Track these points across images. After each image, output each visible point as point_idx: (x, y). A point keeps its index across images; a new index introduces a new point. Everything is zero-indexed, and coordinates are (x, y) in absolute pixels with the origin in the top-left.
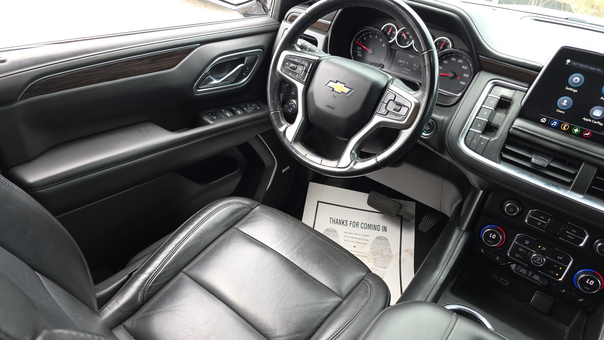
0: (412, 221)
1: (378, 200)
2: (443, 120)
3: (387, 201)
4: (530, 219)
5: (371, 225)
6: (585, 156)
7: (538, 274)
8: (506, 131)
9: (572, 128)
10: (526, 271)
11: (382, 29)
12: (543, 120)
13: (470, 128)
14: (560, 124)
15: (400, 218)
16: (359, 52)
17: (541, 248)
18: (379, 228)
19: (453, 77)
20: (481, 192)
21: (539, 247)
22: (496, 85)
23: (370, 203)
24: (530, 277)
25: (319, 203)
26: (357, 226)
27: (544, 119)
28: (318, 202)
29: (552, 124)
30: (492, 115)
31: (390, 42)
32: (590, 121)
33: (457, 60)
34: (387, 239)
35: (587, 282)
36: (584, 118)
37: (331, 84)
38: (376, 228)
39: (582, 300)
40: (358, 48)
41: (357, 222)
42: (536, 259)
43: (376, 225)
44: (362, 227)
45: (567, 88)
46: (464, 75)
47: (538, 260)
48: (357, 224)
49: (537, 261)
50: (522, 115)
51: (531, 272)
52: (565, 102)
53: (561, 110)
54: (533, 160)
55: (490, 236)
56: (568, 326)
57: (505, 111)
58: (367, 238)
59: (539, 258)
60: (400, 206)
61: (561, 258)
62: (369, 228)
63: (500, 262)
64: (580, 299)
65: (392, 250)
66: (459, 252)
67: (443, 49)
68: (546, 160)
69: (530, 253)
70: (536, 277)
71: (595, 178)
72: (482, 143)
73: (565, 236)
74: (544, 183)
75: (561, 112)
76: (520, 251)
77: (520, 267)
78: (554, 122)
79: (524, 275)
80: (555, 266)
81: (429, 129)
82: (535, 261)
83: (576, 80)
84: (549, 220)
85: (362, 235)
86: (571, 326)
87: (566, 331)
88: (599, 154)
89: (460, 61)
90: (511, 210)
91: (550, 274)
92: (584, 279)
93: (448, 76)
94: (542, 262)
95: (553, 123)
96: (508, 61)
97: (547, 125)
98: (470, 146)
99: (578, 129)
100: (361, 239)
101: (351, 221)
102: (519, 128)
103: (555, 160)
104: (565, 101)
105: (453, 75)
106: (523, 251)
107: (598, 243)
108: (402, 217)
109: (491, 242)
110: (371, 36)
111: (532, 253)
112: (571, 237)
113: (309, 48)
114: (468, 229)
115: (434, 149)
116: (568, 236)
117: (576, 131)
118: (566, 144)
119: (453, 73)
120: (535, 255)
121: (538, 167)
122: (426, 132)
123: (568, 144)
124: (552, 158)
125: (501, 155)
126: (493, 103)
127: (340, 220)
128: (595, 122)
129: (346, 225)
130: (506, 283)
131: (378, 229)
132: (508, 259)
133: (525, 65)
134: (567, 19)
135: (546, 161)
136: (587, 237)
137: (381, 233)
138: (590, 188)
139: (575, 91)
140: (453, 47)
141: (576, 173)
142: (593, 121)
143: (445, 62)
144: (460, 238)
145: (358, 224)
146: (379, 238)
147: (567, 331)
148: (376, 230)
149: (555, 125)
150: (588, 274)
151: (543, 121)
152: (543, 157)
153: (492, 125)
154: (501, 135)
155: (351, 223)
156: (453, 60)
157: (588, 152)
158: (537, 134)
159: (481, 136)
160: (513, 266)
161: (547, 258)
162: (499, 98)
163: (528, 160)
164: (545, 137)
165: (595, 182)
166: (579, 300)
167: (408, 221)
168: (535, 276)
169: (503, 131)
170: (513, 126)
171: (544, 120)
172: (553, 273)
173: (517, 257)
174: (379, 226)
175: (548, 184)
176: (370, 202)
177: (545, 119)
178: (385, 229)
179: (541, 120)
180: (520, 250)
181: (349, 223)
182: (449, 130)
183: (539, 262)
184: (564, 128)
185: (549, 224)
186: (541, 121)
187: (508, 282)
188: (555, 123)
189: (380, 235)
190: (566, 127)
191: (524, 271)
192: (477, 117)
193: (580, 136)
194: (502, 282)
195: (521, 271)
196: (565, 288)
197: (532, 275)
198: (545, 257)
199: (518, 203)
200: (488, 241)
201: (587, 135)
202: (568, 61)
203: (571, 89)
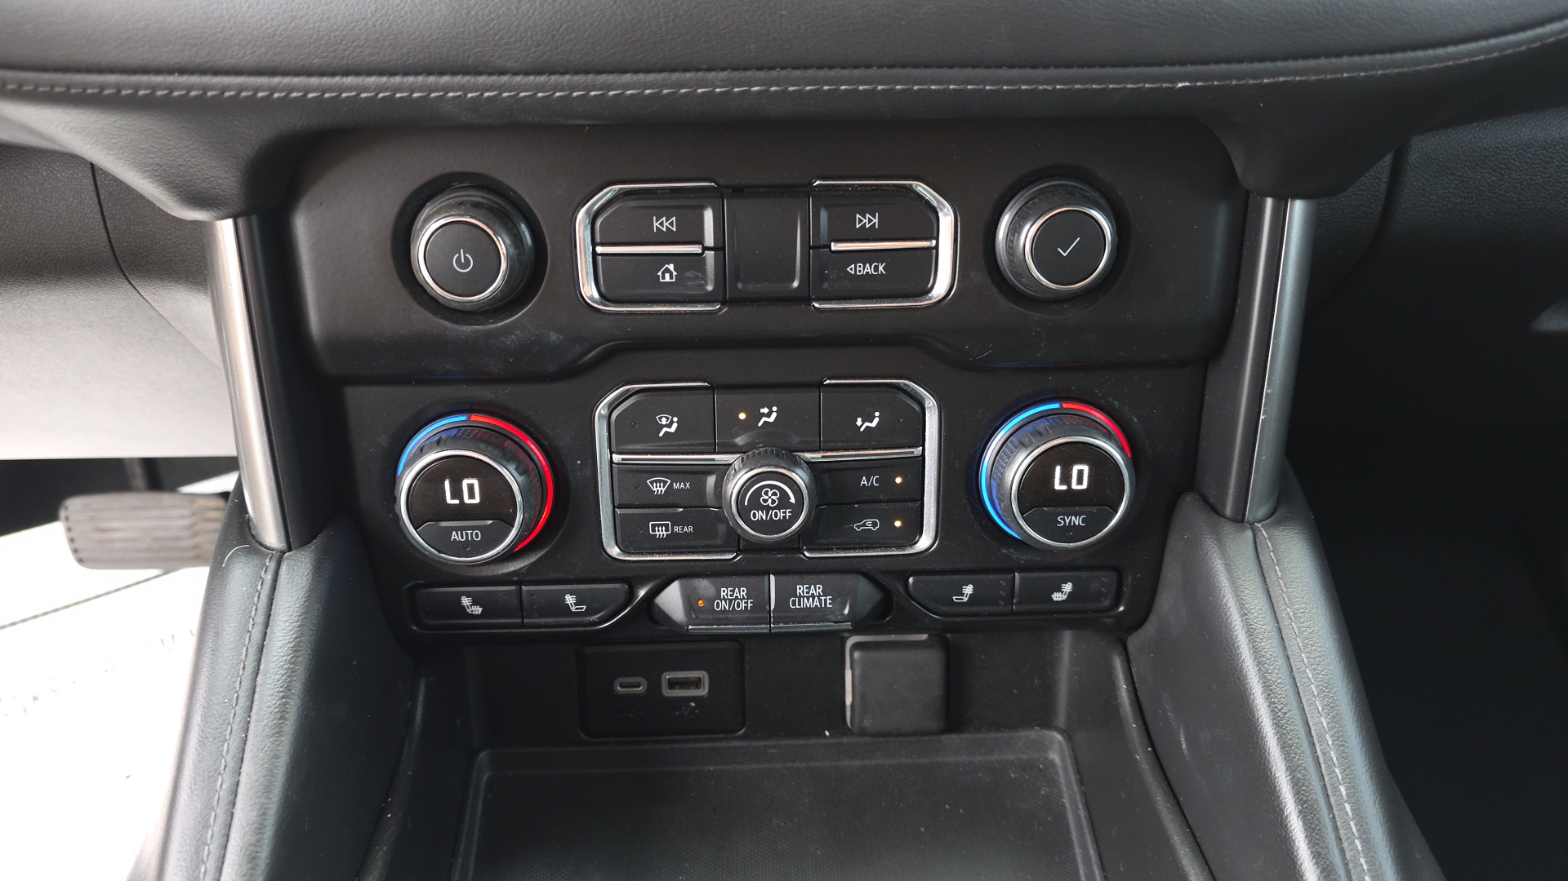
1: (115, 525)
4: (603, 270)
7: (811, 571)
10: (743, 592)
17: (755, 415)
21: (742, 416)
24: (784, 612)
35: (1058, 486)
39: (1068, 587)
42: (755, 501)
47: (769, 498)
49: (768, 509)
51: (772, 577)
55: (449, 501)
56: (1047, 723)
59: (772, 487)
61: (876, 420)
63: (595, 618)
64: (1059, 590)
66: (289, 728)
69: (711, 480)
70: (811, 595)
76: (659, 495)
77: (704, 585)
79: (750, 617)
80: (864, 481)
82: (759, 516)
84: (708, 216)
86: (1061, 720)
87: (1054, 755)
90: (463, 262)
91: (867, 541)
92: (1037, 476)
94: (793, 500)
106: (676, 486)
107: (1015, 229)
109: (476, 536)
111: (723, 471)
112: (869, 269)
116: (851, 269)
120: (743, 477)
130: (697, 683)
132: (631, 577)
136: (947, 221)
144: (260, 618)
147: (1056, 750)
150: (1040, 436)
160: (672, 600)
161: (808, 463)
166: (1057, 597)
168: (801, 589)
172: (874, 524)
173: (661, 540)
176: (88, 552)
180: (659, 489)
183: (778, 507)
185: (718, 248)
187: (705, 676)
191: (734, 597)
194: (678, 693)
195: (723, 605)
196: (968, 573)
197: (785, 594)
198: (794, 463)
199: (477, 196)
200: (454, 536)
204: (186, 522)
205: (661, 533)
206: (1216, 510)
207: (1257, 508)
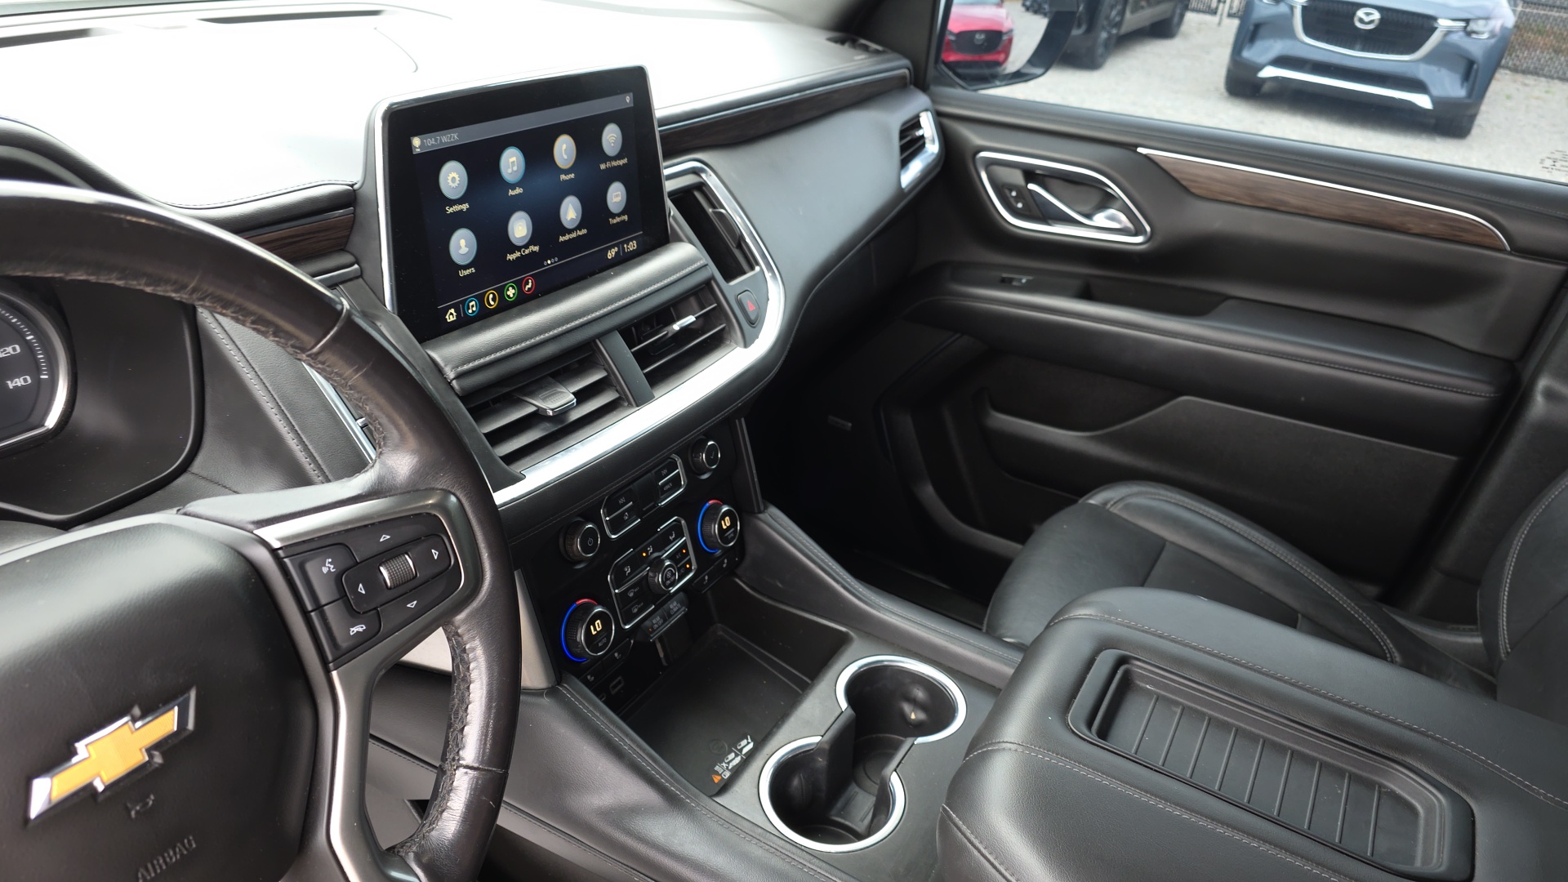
4: (609, 526)
7: (671, 598)
9: (500, 293)
10: (659, 617)
12: (452, 316)
14: (481, 299)
17: (648, 551)
21: (644, 554)
24: (670, 618)
27: (450, 311)
29: (470, 311)
32: (520, 254)
35: (724, 528)
36: (509, 257)
39: (726, 561)
42: (667, 579)
45: (450, 210)
47: (669, 575)
49: (670, 578)
52: (462, 245)
53: (466, 267)
54: (544, 410)
55: (595, 634)
61: (674, 535)
68: (558, 389)
69: (644, 582)
70: (674, 607)
71: (634, 355)
73: (661, 492)
75: (468, 272)
76: (633, 597)
77: (648, 623)
78: (471, 304)
82: (668, 582)
83: (454, 180)
87: (720, 633)
90: (590, 542)
94: (674, 571)
95: (469, 308)
99: (512, 287)
102: (465, 367)
104: (463, 242)
106: (637, 590)
112: (668, 486)
116: (665, 488)
117: (511, 292)
121: (563, 416)
128: (527, 252)
132: (629, 634)
135: (560, 391)
136: (679, 463)
142: (524, 252)
149: (474, 309)
151: (452, 319)
158: (504, 352)
164: (518, 347)
165: (642, 359)
168: (671, 607)
170: (449, 374)
171: (451, 314)
177: (452, 311)
179: (447, 317)
180: (631, 595)
184: (492, 303)
186: (449, 321)
188: (473, 306)
190: (494, 299)
191: (657, 621)
193: (523, 299)
195: (655, 626)
197: (668, 611)
200: (600, 645)
201: (529, 286)
202: (416, 142)
203: (456, 208)
205: (636, 610)
206: (755, 511)
207: (763, 504)
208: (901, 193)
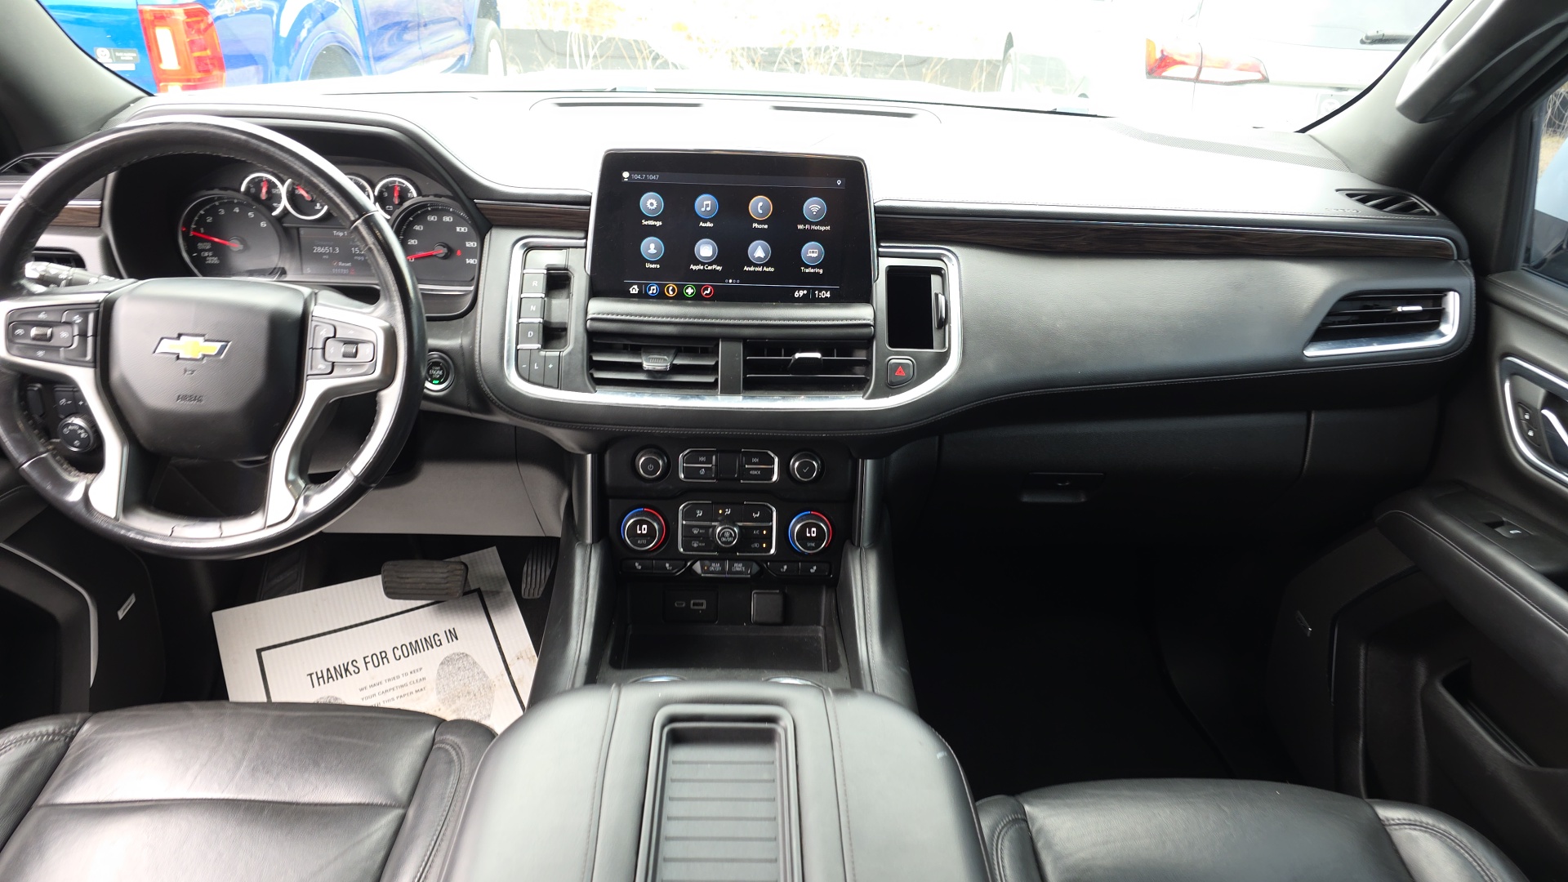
0: (505, 590)
1: (408, 575)
2: (461, 347)
3: (430, 570)
4: (686, 470)
5: (416, 642)
6: (717, 330)
7: (739, 560)
8: (581, 329)
9: (681, 288)
10: (718, 565)
11: (243, 188)
12: (634, 290)
13: (517, 344)
14: (661, 287)
15: (476, 594)
16: (206, 254)
17: (724, 512)
18: (440, 640)
19: (446, 254)
20: (589, 456)
21: (720, 512)
22: (529, 248)
23: (391, 592)
24: (730, 572)
25: (263, 653)
26: (385, 660)
27: (634, 286)
28: (259, 651)
30: (545, 309)
31: (274, 214)
32: (702, 268)
33: (440, 219)
34: (467, 655)
35: (808, 535)
36: (692, 267)
37: (168, 346)
38: (430, 642)
39: (815, 568)
40: (200, 246)
41: (381, 653)
42: (723, 536)
43: (429, 637)
44: (398, 658)
45: (645, 223)
46: (467, 245)
47: (727, 534)
48: (383, 657)
49: (726, 538)
50: (595, 291)
51: (727, 561)
52: (651, 247)
53: (652, 263)
54: (647, 365)
55: (638, 532)
56: (818, 623)
57: (565, 293)
58: (419, 675)
59: (728, 531)
60: (463, 567)
61: (759, 515)
62: (416, 650)
63: (675, 571)
64: (812, 568)
65: (487, 673)
66: (597, 587)
67: (401, 204)
68: (666, 357)
69: (711, 530)
70: (738, 567)
71: (745, 361)
72: (551, 366)
73: (744, 473)
74: (678, 398)
75: (653, 266)
76: (695, 534)
77: (707, 562)
79: (719, 572)
80: (754, 532)
81: (441, 373)
82: (724, 539)
83: (652, 204)
84: (714, 457)
85: (406, 674)
86: (822, 623)
88: (735, 319)
89: (447, 219)
90: (651, 467)
91: (755, 550)
92: (802, 531)
93: (435, 255)
94: (733, 535)
95: (649, 290)
96: (529, 199)
97: (643, 297)
98: (531, 379)
99: (692, 288)
100: (406, 685)
101: (364, 658)
102: (600, 316)
103: (679, 352)
104: (652, 246)
105: (445, 250)
106: (700, 531)
107: (794, 464)
108: (478, 591)
109: (645, 542)
110: (222, 212)
111: (715, 527)
112: (756, 473)
113: (65, 279)
114: (595, 540)
115: (469, 409)
116: (751, 472)
117: (690, 291)
118: (682, 320)
119: (444, 247)
120: (719, 529)
121: (660, 375)
122: (437, 382)
123: (685, 317)
124: (673, 351)
125: (592, 375)
126: (538, 285)
127: (335, 668)
128: (710, 268)
129: (357, 671)
130: (702, 604)
131: (438, 643)
132: (685, 558)
133: (562, 199)
134: (614, 90)
135: (665, 360)
136: (776, 460)
137: (448, 649)
138: (745, 379)
139: (659, 224)
140: (419, 193)
141: (717, 363)
142: (707, 267)
143: (417, 228)
144: (588, 560)
145: (384, 655)
146: (447, 661)
148: (432, 647)
149: (655, 292)
150: (803, 520)
151: (634, 292)
152: (659, 354)
153: (553, 326)
154: (576, 339)
155: (367, 660)
156: (432, 219)
157: (718, 321)
158: (633, 318)
159: (543, 353)
160: (697, 567)
161: (738, 526)
162: (545, 272)
163: (638, 367)
164: (646, 319)
165: (749, 366)
166: (812, 571)
167: (495, 593)
168: (735, 565)
169: (576, 331)
170: (589, 317)
172: (757, 545)
173: (695, 547)
174: (436, 636)
175: (684, 397)
176: (392, 590)
177: (636, 287)
178: (453, 635)
179: (631, 289)
180: (695, 532)
181: (361, 664)
182: (480, 361)
183: (729, 537)
184: (671, 293)
185: (716, 465)
186: (631, 292)
187: (704, 602)
188: (653, 289)
189: (446, 654)
190: (673, 290)
191: (716, 566)
192: (520, 321)
193: (698, 298)
194: (696, 607)
195: (712, 568)
196: (785, 562)
197: (731, 566)
198: (735, 526)
199: (654, 450)
200: (638, 542)
201: (708, 292)
202: (626, 175)
203: (651, 223)
204: (445, 575)
205: (696, 545)
206: (853, 544)
207: (865, 543)
208: (1301, 362)
